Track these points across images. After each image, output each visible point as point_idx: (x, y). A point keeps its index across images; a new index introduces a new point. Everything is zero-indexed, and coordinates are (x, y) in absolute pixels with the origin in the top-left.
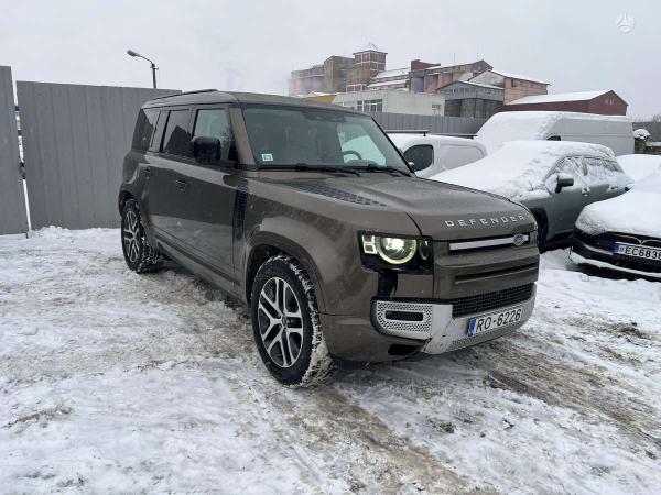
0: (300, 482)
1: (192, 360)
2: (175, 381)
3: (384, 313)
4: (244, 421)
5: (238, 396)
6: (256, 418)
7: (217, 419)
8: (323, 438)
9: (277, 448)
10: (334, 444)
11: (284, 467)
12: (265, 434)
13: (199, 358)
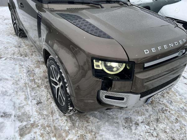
0: (23, 100)
1: (13, 57)
2: (4, 64)
3: (104, 96)
4: (17, 79)
5: (20, 71)
6: (22, 78)
7: (9, 78)
8: (38, 86)
9: (23, 89)
10: (40, 88)
11: (21, 95)
12: (22, 84)
13: (15, 57)
